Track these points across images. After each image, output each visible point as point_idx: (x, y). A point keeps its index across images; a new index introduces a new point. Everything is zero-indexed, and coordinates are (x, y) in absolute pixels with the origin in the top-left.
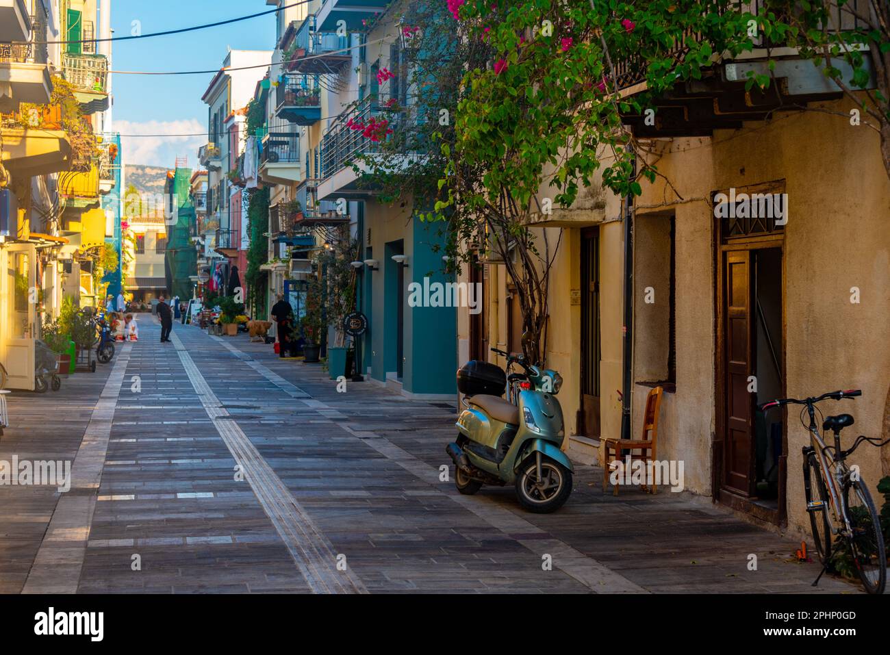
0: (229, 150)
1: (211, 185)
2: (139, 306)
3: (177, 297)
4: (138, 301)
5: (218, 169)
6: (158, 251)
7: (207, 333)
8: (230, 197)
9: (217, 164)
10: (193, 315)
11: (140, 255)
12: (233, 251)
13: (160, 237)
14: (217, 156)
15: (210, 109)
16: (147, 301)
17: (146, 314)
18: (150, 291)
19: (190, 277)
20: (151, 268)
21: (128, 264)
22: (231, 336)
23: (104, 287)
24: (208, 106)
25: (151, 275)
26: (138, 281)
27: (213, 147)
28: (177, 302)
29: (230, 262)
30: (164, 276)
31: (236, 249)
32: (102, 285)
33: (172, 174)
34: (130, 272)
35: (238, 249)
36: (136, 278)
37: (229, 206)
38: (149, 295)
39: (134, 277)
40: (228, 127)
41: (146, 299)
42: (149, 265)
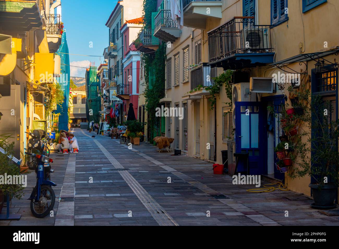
0: (122, 44)
1: (111, 66)
2: (75, 125)
3: (93, 121)
4: (74, 123)
5: (115, 57)
6: (82, 103)
7: (119, 143)
8: (124, 69)
9: (115, 54)
10: (105, 131)
11: (75, 105)
12: (127, 96)
13: (83, 97)
14: (115, 50)
15: (109, 29)
16: (78, 123)
17: (78, 128)
18: (79, 119)
19: (99, 112)
20: (80, 110)
21: (70, 108)
22: (135, 145)
23: (57, 116)
24: (108, 28)
25: (79, 112)
26: (74, 115)
27: (113, 45)
28: (93, 123)
29: (124, 103)
30: (85, 113)
31: (129, 95)
32: (56, 115)
33: (89, 70)
34: (71, 111)
35: (130, 95)
36: (73, 114)
37: (123, 74)
38: (79, 121)
39: (72, 113)
40: (122, 32)
41: (78, 122)
42: (79, 108)
